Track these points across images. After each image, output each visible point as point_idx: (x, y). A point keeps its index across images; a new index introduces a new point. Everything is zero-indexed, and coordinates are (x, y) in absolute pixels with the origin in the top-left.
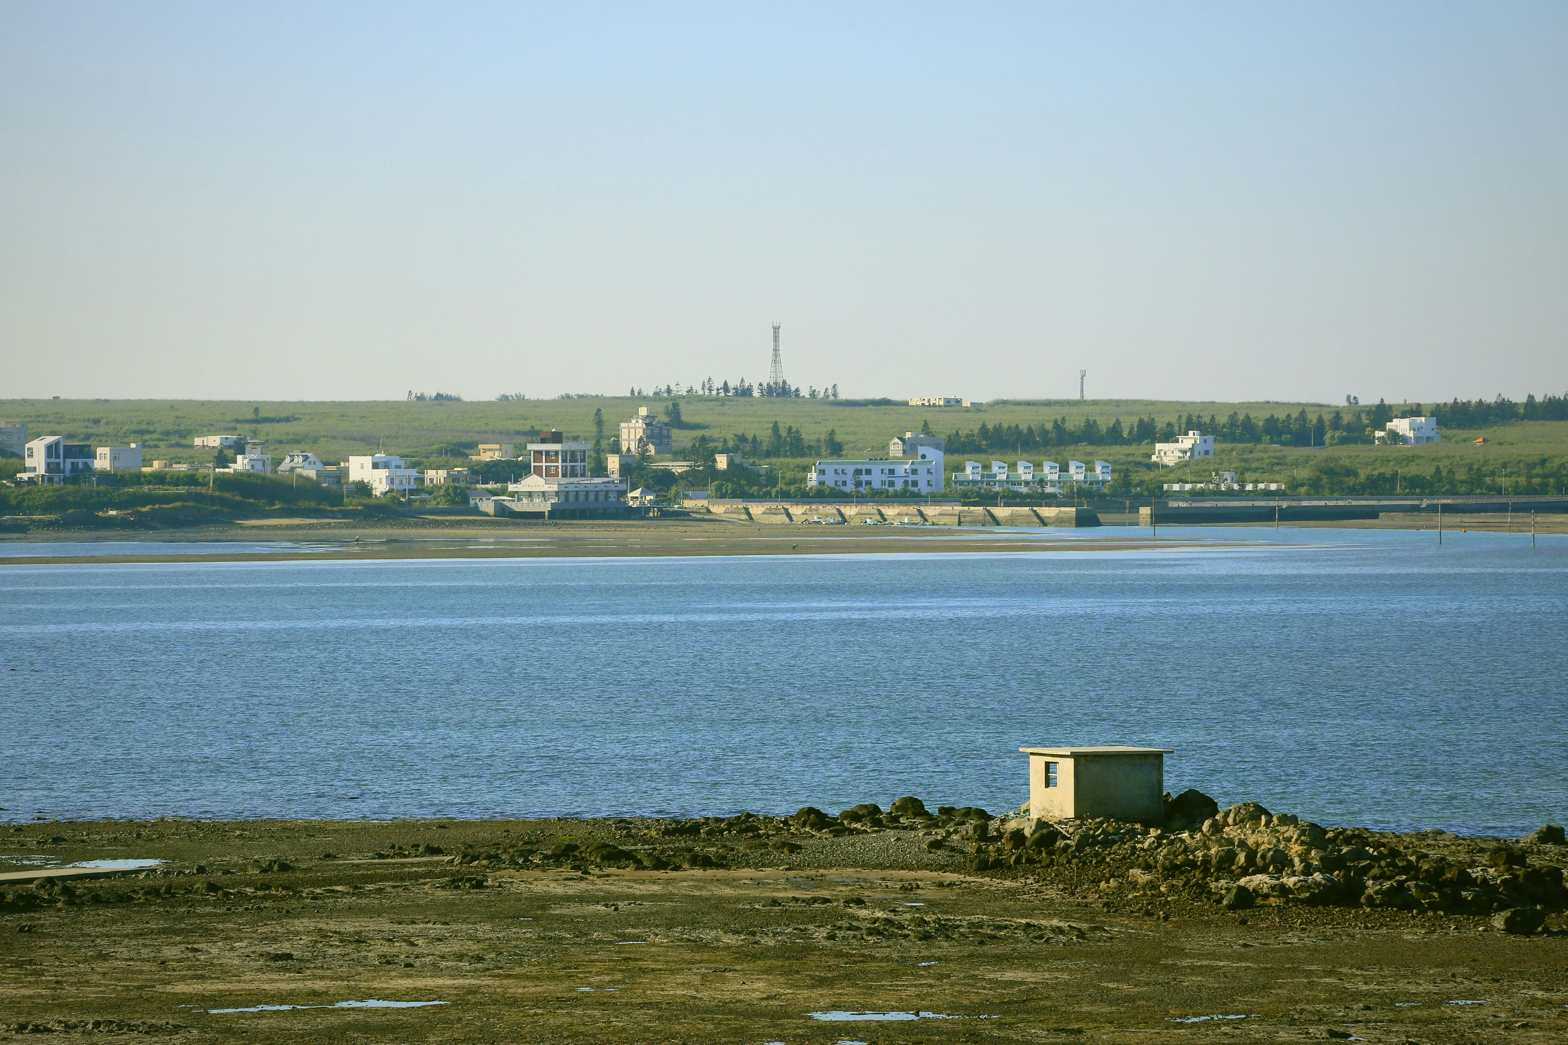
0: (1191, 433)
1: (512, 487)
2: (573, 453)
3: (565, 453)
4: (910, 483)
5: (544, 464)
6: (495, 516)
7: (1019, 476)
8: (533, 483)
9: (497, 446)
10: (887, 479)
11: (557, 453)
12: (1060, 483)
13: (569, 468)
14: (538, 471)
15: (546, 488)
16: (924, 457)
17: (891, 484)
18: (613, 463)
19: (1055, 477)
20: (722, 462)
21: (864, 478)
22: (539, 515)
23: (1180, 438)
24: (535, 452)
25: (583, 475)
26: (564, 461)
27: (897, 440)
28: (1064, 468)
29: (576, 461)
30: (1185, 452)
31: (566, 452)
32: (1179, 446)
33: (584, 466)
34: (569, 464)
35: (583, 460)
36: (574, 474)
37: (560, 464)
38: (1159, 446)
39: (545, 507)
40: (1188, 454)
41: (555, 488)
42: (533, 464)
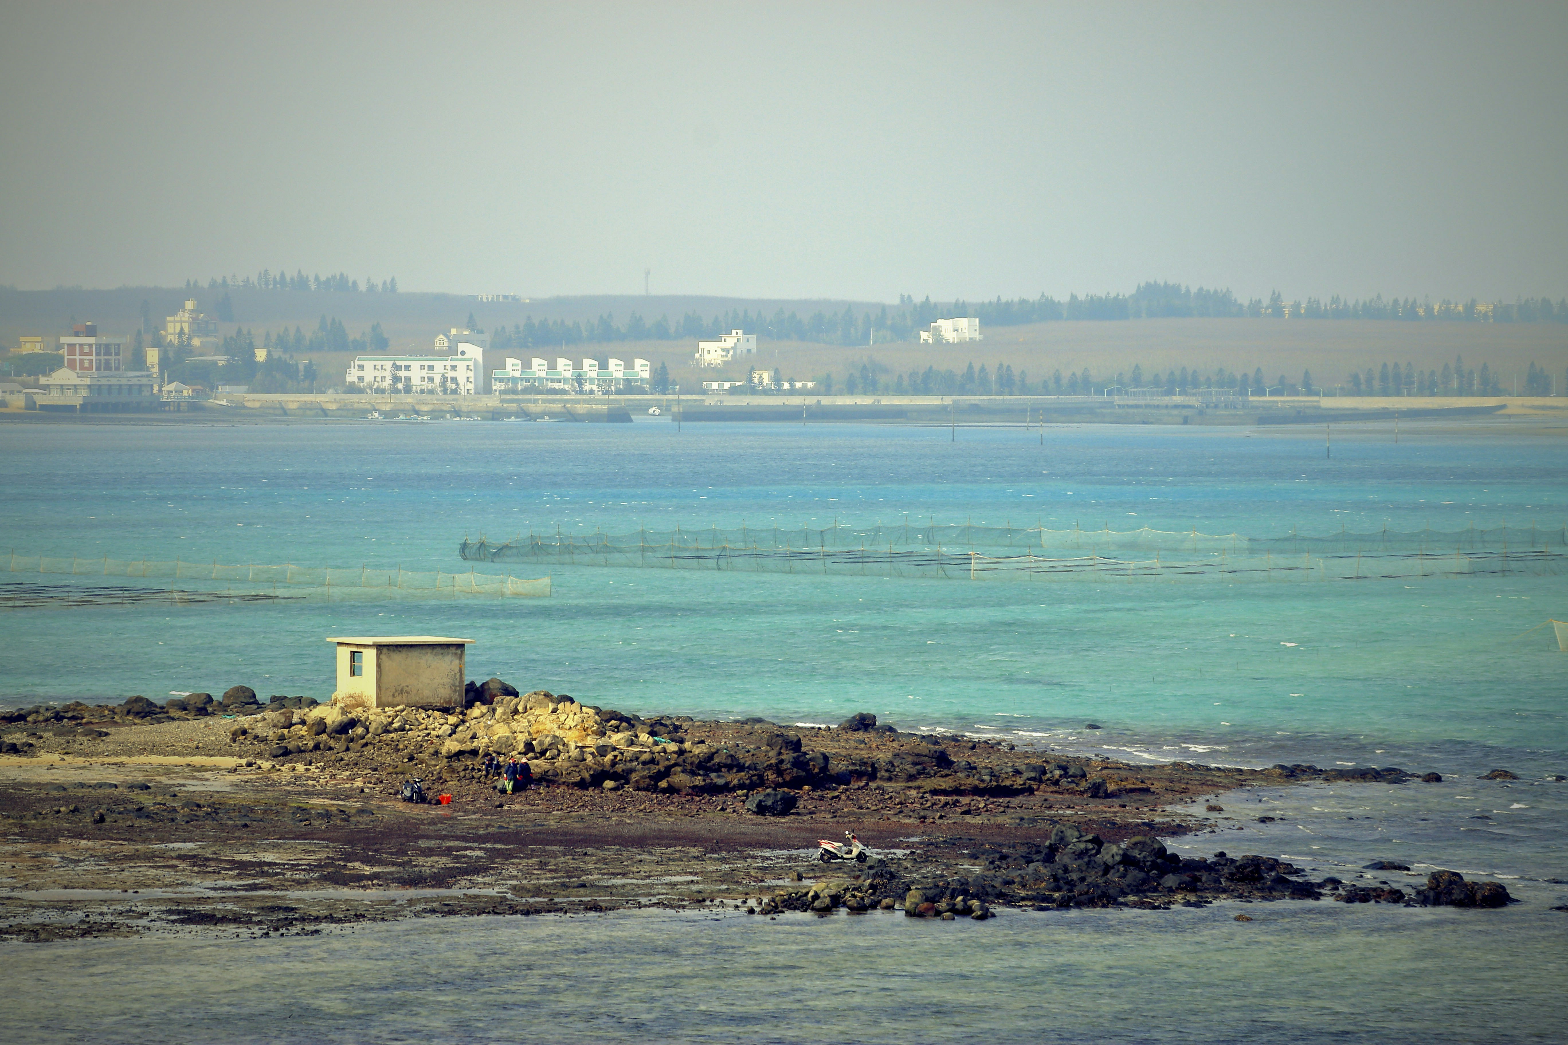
0: (734, 332)
1: (43, 381)
2: (107, 346)
3: (98, 346)
4: (449, 379)
5: (78, 357)
6: (26, 409)
7: (559, 373)
8: (63, 376)
9: (39, 339)
10: (426, 376)
11: (90, 345)
12: (598, 380)
13: (103, 361)
14: (72, 365)
15: (77, 381)
16: (463, 353)
17: (431, 379)
18: (152, 356)
19: (594, 375)
20: (261, 355)
21: (402, 374)
22: (71, 408)
23: (724, 336)
24: (69, 345)
25: (117, 369)
26: (98, 354)
27: (441, 336)
28: (603, 366)
29: (111, 355)
30: (728, 351)
31: (100, 345)
32: (722, 344)
33: (119, 360)
34: (103, 357)
35: (117, 354)
36: (108, 367)
37: (93, 357)
38: (702, 345)
39: (77, 400)
40: (731, 353)
41: (88, 381)
42: (66, 357)
